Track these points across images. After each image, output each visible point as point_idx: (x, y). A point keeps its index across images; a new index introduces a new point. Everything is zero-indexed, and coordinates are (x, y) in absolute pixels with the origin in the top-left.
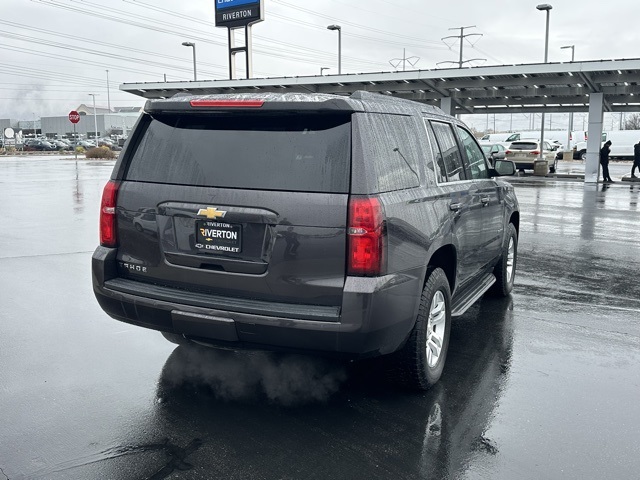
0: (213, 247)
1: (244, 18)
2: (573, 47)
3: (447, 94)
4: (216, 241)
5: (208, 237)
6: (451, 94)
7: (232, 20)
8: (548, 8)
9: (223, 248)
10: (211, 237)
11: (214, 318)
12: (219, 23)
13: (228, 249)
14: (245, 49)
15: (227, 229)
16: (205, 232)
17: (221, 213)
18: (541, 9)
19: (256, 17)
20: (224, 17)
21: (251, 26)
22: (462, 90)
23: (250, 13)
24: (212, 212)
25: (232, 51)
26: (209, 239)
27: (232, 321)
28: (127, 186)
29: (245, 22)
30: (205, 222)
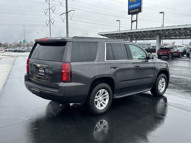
1: (136, 12)
7: (133, 12)
12: (129, 14)
14: (136, 21)
19: (140, 11)
20: (131, 12)
21: (138, 14)
23: (138, 10)
25: (132, 22)
26: (40, 72)
27: (40, 91)
29: (136, 13)
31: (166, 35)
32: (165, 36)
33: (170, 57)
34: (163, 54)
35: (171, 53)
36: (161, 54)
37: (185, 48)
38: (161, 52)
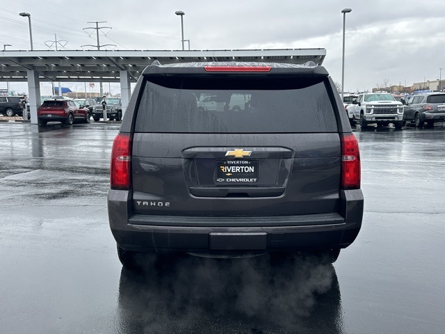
0: (233, 180)
2: (189, 41)
3: (124, 68)
4: (235, 175)
5: (227, 172)
6: (126, 68)
8: (182, 14)
9: (243, 180)
10: (231, 172)
11: (251, 234)
13: (247, 180)
15: (245, 165)
16: (224, 169)
17: (247, 153)
18: (178, 14)
22: (134, 66)
24: (239, 153)
26: (229, 174)
27: (264, 234)
28: (137, 136)
30: (226, 161)
31: (53, 70)
32: (46, 73)
33: (71, 123)
34: (54, 116)
35: (71, 113)
36: (50, 116)
37: (85, 101)
38: (49, 112)
